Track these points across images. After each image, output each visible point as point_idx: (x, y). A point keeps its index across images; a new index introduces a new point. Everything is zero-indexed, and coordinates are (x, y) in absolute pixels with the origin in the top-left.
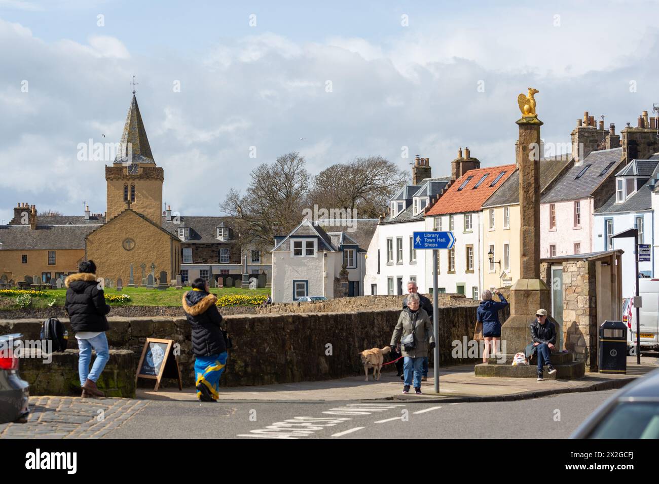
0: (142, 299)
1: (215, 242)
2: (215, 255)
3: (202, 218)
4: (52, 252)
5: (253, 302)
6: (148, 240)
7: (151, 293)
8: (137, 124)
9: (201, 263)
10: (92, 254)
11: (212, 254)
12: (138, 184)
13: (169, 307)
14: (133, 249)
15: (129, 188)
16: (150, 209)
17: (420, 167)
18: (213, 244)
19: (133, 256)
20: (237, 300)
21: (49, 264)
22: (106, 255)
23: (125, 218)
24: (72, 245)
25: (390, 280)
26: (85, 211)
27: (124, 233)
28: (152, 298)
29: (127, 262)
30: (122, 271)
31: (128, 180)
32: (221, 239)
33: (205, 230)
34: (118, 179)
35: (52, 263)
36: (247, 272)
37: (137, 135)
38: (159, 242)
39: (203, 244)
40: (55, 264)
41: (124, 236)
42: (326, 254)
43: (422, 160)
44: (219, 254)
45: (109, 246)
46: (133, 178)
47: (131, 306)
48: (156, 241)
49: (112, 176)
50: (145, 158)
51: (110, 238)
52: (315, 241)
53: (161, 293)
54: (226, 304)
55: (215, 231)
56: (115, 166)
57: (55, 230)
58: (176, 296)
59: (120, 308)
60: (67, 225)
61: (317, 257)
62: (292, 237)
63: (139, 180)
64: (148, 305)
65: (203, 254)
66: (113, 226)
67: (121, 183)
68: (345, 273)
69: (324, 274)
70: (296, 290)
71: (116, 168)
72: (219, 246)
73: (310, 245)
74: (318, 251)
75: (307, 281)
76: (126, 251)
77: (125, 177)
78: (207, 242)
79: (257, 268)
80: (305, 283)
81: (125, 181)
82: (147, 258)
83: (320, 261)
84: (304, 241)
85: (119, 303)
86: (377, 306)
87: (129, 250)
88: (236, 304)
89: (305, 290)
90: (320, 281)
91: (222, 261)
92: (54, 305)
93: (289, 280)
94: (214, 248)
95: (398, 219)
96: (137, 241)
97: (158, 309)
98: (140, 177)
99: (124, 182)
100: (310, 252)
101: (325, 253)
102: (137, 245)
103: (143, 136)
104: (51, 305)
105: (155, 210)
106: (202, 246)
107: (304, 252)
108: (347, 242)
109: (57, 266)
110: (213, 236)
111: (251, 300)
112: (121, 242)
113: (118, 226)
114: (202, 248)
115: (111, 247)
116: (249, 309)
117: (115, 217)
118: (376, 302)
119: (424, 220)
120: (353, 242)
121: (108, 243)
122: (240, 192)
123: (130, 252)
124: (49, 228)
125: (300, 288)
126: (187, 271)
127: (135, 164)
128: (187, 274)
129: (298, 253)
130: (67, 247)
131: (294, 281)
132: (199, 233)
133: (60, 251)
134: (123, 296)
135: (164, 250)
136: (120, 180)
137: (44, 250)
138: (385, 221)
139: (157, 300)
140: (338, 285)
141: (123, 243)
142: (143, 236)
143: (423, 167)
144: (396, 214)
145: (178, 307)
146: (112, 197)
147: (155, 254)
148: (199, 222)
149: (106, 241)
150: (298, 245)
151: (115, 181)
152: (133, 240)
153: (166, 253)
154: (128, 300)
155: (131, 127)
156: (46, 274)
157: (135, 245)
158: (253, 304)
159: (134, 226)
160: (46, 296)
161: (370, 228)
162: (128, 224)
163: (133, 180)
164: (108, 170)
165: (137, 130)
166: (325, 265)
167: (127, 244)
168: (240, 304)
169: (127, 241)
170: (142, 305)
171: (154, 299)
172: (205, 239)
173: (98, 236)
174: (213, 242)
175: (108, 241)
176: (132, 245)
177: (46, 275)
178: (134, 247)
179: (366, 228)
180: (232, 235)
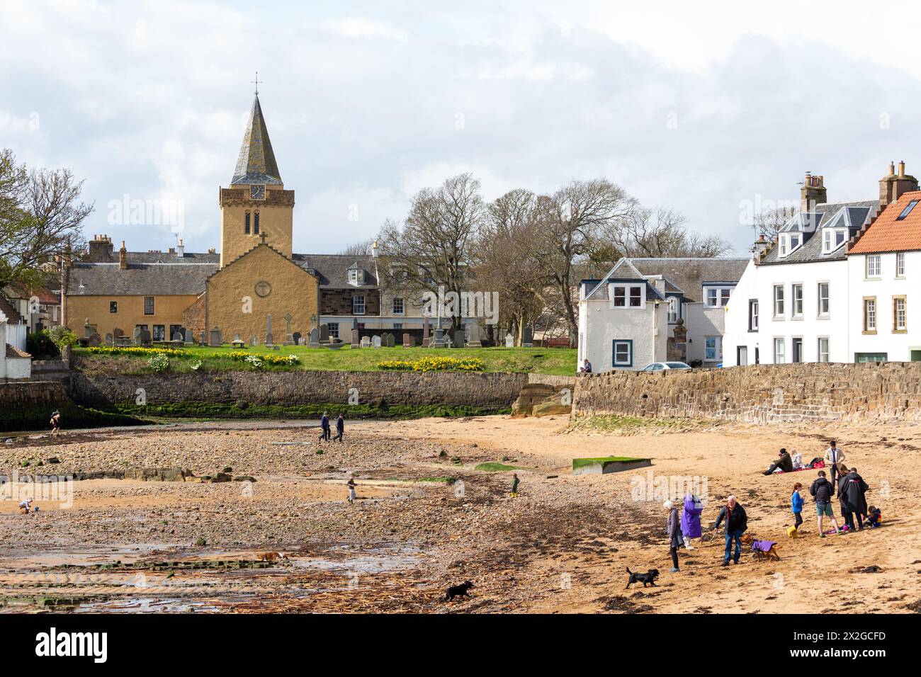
0: (315, 361)
1: (348, 288)
2: (346, 304)
3: (328, 257)
4: (150, 300)
5: (462, 366)
6: (288, 284)
7: (326, 353)
8: (260, 134)
9: (329, 314)
10: (214, 302)
11: (343, 303)
12: (264, 212)
13: (352, 372)
14: (268, 295)
15: (252, 217)
16: (279, 244)
17: (813, 188)
18: (344, 290)
19: (268, 305)
20: (442, 363)
21: (145, 314)
22: (234, 303)
23: (258, 255)
24: (175, 290)
25: (777, 341)
26: (179, 246)
27: (258, 275)
28: (328, 360)
29: (261, 313)
30: (254, 324)
31: (251, 206)
32: (354, 283)
33: (333, 272)
34: (237, 205)
35: (149, 312)
36: (441, 327)
37: (262, 149)
38: (302, 286)
39: (333, 290)
40: (153, 314)
41: (257, 278)
42: (658, 305)
43: (814, 178)
44: (352, 303)
45: (237, 291)
46: (257, 204)
47: (302, 370)
48: (298, 286)
49: (230, 201)
50: (272, 178)
51: (239, 281)
52: (643, 287)
53: (337, 354)
54: (428, 368)
55: (345, 273)
56: (233, 188)
57: (151, 270)
58: (358, 357)
59: (288, 373)
60: (158, 264)
61: (645, 308)
62: (611, 280)
63: (265, 207)
64: (323, 369)
65: (331, 302)
66: (243, 266)
67: (241, 211)
68: (682, 331)
69: (654, 332)
70: (616, 353)
71: (235, 190)
72: (353, 293)
73: (636, 292)
74: (647, 300)
75: (631, 341)
76: (260, 298)
77: (246, 203)
78: (336, 287)
79: (400, 322)
80: (629, 344)
81: (247, 208)
82: (286, 307)
83: (650, 314)
84: (627, 287)
85: (287, 367)
86: (815, 377)
87: (263, 297)
88: (441, 368)
89: (629, 352)
90: (649, 340)
91: (355, 312)
92: (200, 369)
93: (608, 340)
94: (345, 295)
95: (792, 258)
96: (274, 285)
97: (338, 374)
98: (266, 203)
99: (245, 209)
100: (636, 302)
101: (657, 303)
102: (273, 290)
103: (268, 150)
104: (195, 368)
105: (286, 246)
106: (330, 292)
107: (627, 301)
108: (669, 290)
109: (156, 316)
110: (345, 279)
111: (459, 364)
112: (253, 287)
113: (249, 265)
114: (331, 294)
115: (239, 293)
116: (459, 375)
117: (246, 254)
118: (814, 371)
119: (846, 259)
120: (676, 290)
121: (236, 288)
122: (398, 222)
123: (264, 299)
124: (145, 267)
125: (622, 350)
126: (337, 325)
127: (260, 186)
128: (337, 329)
129: (619, 302)
130: (169, 291)
131: (614, 341)
132: (325, 276)
133: (160, 298)
134: (291, 357)
135: (309, 297)
136: (240, 206)
137: (139, 295)
138: (769, 259)
139: (334, 363)
140: (673, 348)
141: (255, 287)
142: (281, 279)
143: (816, 188)
144: (789, 251)
145: (365, 372)
146: (230, 228)
147: (296, 302)
148: (324, 261)
149: (234, 285)
150: (619, 292)
151: (233, 207)
152: (269, 284)
153: (311, 301)
154: (297, 363)
155: (253, 138)
156: (142, 326)
157: (271, 291)
158: (463, 369)
159: (270, 266)
160: (188, 357)
161: (693, 270)
162: (263, 263)
163: (258, 206)
164: (225, 194)
165: (261, 142)
166: (657, 319)
167: (261, 289)
168: (446, 368)
169: (261, 284)
170: (316, 369)
171: (330, 362)
172: (334, 284)
173: (223, 279)
174: (344, 287)
175: (236, 285)
176: (267, 291)
177: (142, 328)
178: (270, 293)
179: (687, 270)
180: (369, 279)
